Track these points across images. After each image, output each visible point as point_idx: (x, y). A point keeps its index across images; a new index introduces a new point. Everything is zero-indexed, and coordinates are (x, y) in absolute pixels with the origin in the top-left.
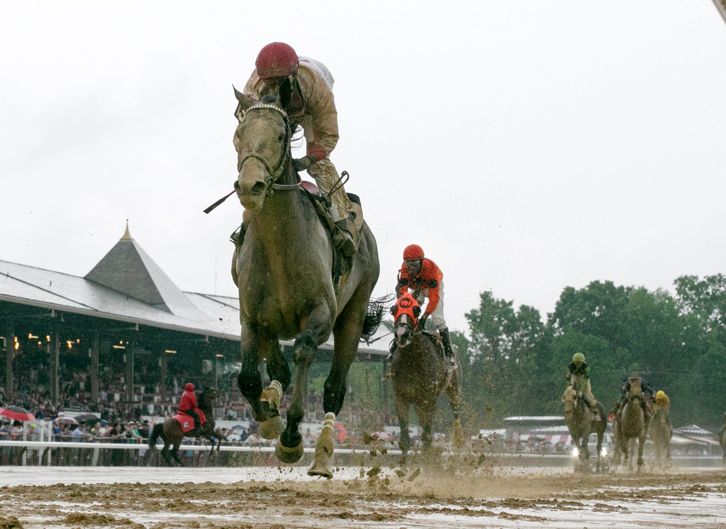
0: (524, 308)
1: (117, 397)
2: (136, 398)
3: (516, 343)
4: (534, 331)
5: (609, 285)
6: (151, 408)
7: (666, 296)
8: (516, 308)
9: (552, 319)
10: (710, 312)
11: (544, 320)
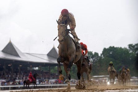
0: (95, 53)
1: (10, 76)
2: (14, 76)
3: (94, 60)
4: (98, 58)
5: (113, 47)
6: (17, 78)
7: (126, 48)
8: (93, 53)
9: (101, 55)
10: (136, 52)
11: (100, 55)
